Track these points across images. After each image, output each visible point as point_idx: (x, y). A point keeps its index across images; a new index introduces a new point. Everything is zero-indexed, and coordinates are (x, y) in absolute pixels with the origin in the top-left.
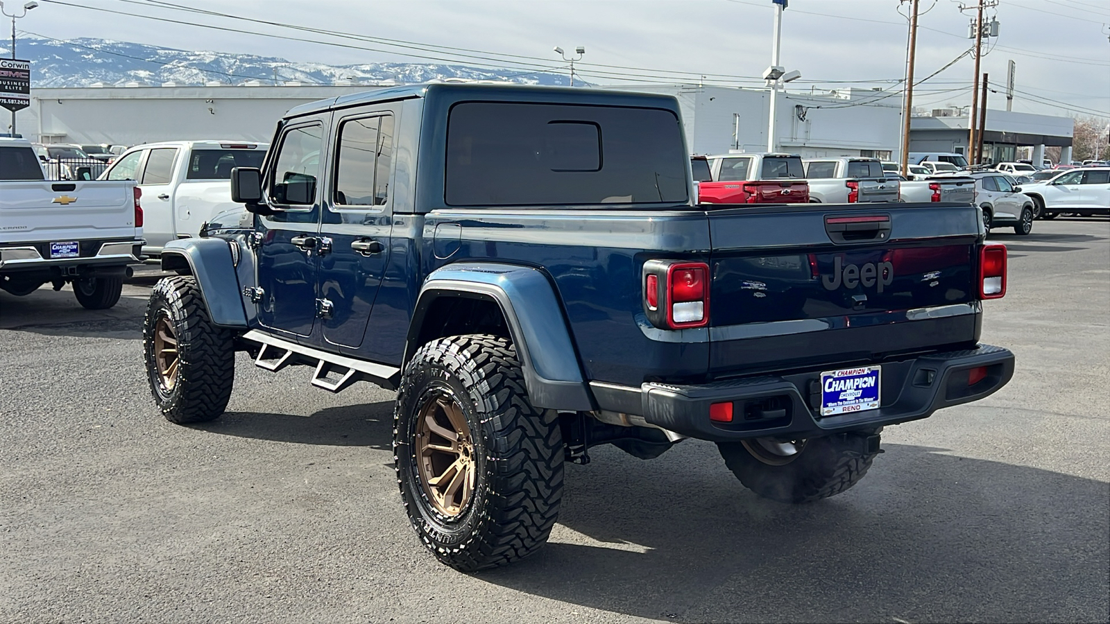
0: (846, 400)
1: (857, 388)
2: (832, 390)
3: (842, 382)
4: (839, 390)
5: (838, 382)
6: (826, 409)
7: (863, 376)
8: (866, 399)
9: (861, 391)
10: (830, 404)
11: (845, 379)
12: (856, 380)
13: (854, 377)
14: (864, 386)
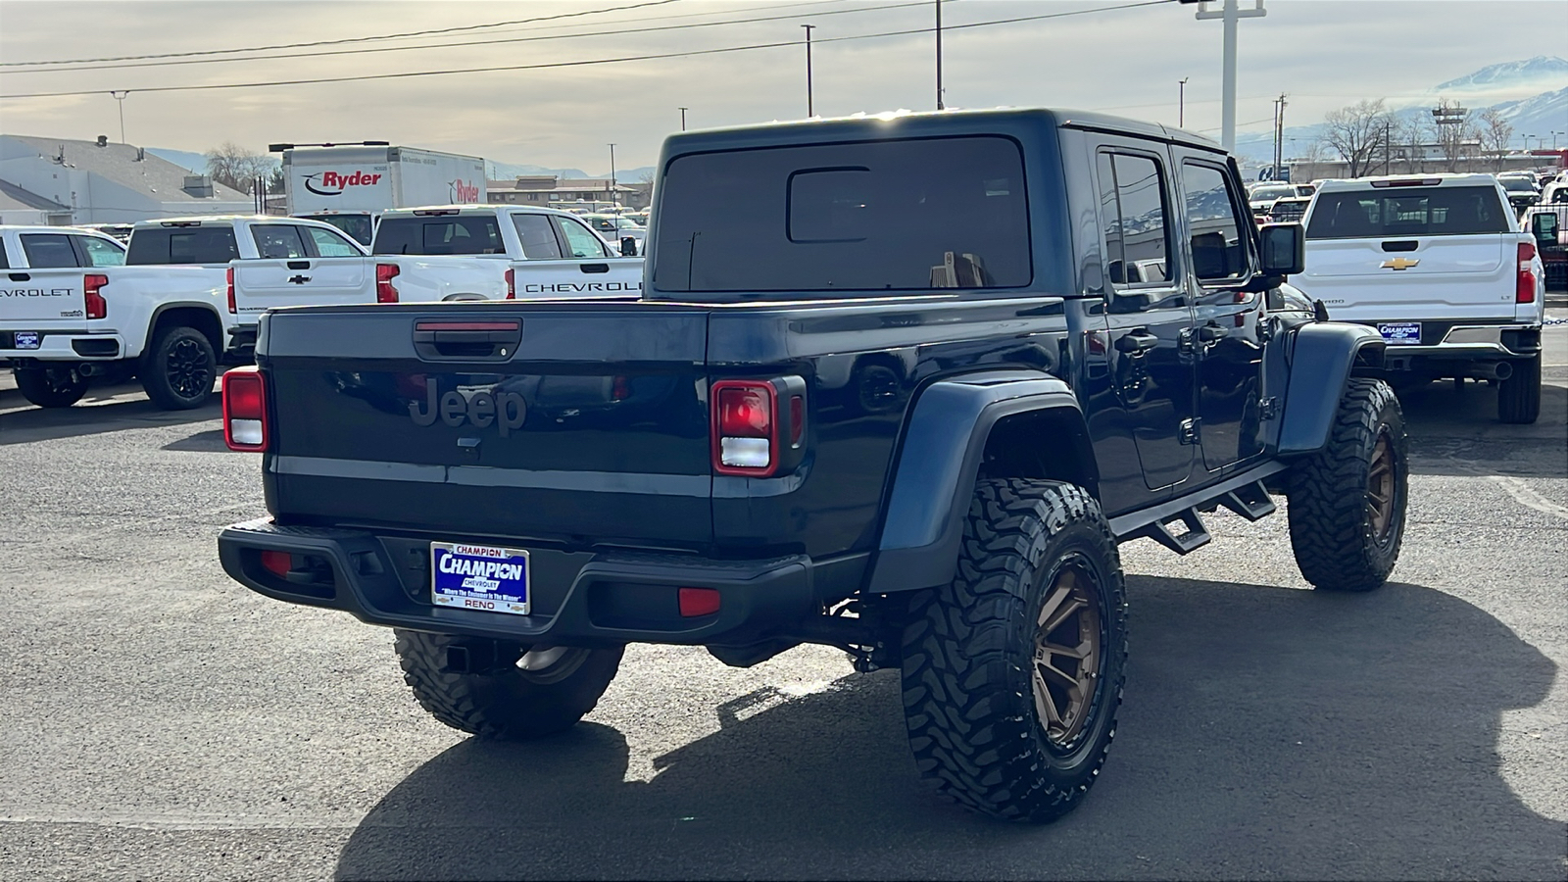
0: (472, 590)
1: (492, 577)
2: (451, 570)
3: (467, 562)
4: (462, 573)
5: (460, 561)
6: (439, 596)
7: (502, 561)
8: (505, 597)
9: (498, 583)
10: (446, 590)
11: (472, 559)
12: (489, 564)
13: (486, 560)
14: (504, 577)
